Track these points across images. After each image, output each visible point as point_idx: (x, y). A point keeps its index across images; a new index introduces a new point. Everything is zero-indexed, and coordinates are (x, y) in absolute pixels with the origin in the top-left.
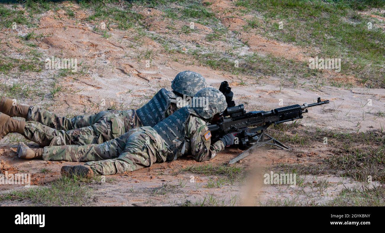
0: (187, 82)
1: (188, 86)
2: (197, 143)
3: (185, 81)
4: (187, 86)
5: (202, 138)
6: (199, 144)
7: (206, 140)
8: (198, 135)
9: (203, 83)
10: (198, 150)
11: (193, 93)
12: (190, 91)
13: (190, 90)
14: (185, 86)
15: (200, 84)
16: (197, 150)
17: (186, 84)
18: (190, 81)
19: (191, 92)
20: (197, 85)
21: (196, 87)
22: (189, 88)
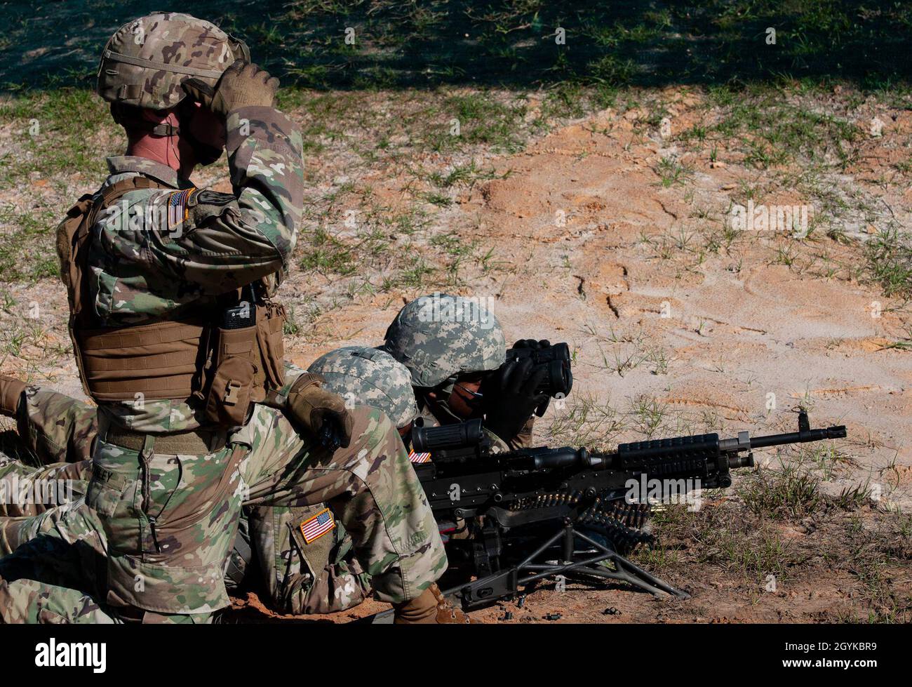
0: (415, 334)
1: (417, 347)
2: (279, 554)
3: (409, 331)
4: (412, 347)
5: (291, 536)
6: (287, 556)
7: (306, 543)
8: (280, 523)
9: (473, 342)
10: (286, 576)
11: (431, 374)
12: (422, 366)
13: (421, 363)
14: (408, 349)
15: (457, 344)
16: (282, 579)
17: (412, 340)
18: (423, 333)
19: (423, 369)
20: (447, 347)
21: (443, 356)
22: (417, 356)
